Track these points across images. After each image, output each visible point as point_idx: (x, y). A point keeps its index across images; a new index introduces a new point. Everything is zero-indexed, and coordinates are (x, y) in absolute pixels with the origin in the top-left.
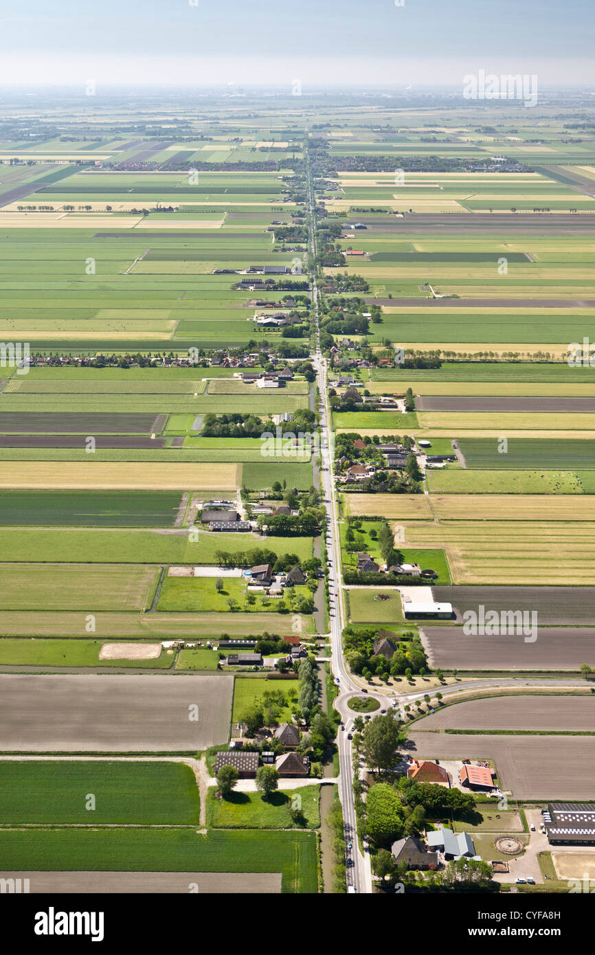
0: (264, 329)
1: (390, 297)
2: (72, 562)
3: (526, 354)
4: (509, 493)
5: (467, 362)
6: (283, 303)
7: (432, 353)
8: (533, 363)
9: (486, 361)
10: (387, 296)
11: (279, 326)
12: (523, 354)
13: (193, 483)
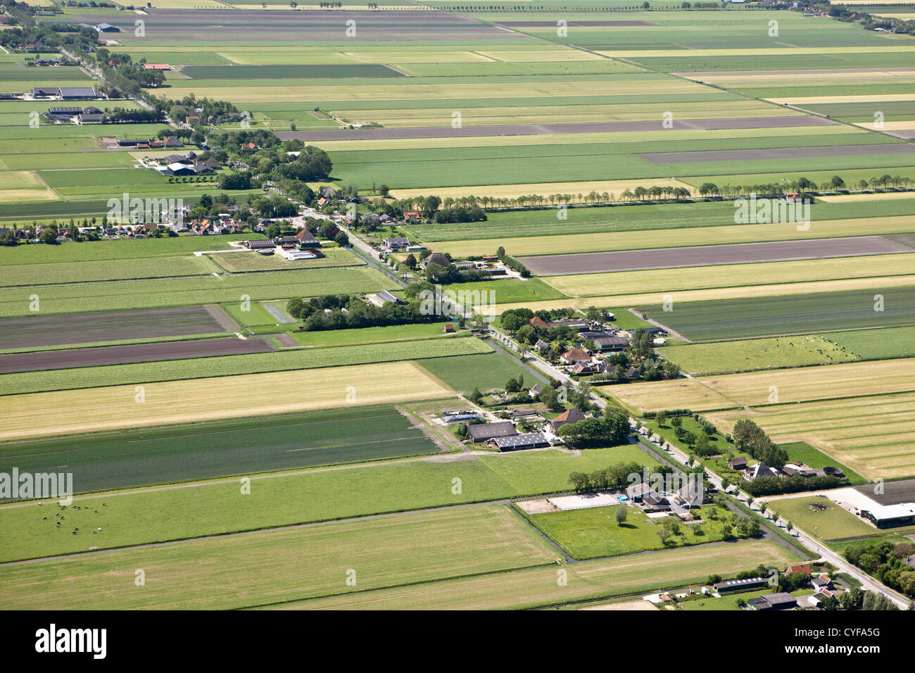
0: (184, 179)
1: (293, 128)
2: (376, 514)
3: (577, 196)
4: (781, 368)
5: (509, 210)
6: (158, 141)
7: (464, 200)
8: (589, 207)
9: (532, 207)
10: (289, 128)
11: (196, 174)
12: (574, 196)
13: (389, 392)
